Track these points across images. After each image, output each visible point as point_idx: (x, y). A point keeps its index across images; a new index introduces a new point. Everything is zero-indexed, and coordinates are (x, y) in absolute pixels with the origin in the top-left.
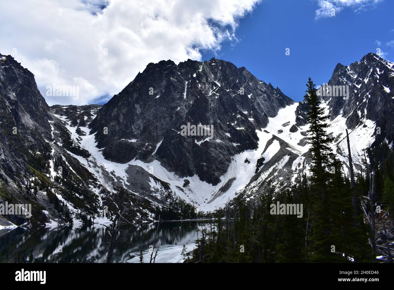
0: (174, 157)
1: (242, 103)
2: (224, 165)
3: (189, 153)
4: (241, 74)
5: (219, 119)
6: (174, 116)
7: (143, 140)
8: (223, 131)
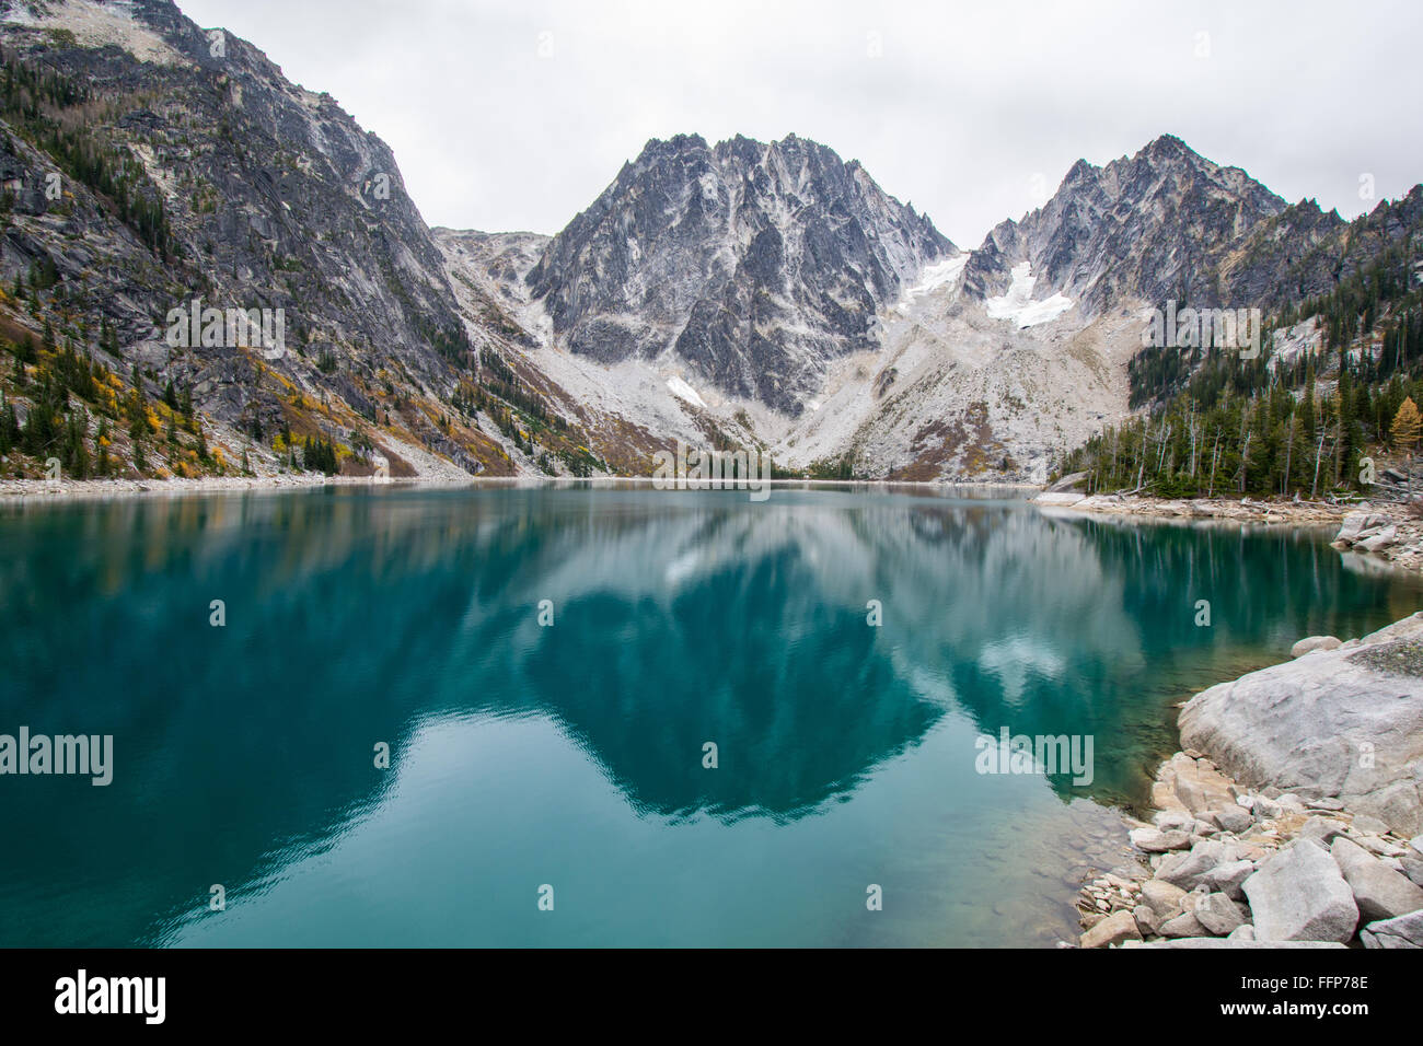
0: (712, 357)
1: (850, 248)
2: (814, 380)
3: (743, 350)
4: (850, 176)
5: (805, 280)
6: (710, 270)
7: (646, 318)
8: (813, 309)
